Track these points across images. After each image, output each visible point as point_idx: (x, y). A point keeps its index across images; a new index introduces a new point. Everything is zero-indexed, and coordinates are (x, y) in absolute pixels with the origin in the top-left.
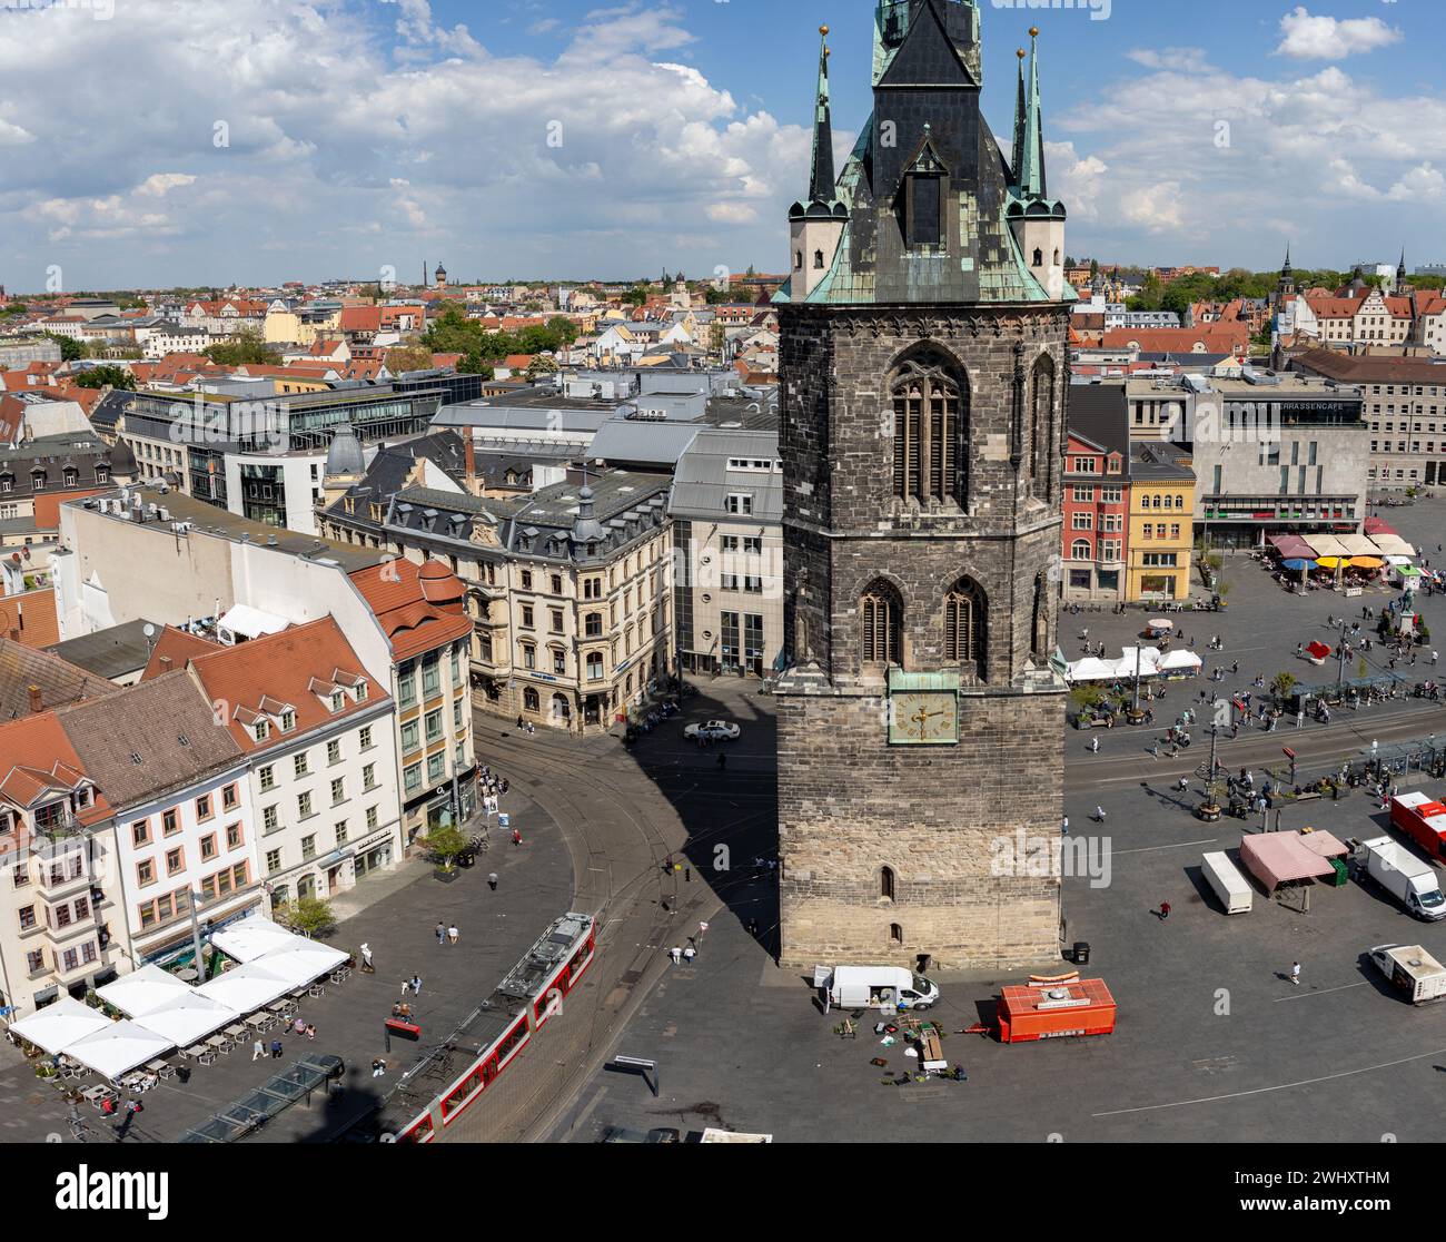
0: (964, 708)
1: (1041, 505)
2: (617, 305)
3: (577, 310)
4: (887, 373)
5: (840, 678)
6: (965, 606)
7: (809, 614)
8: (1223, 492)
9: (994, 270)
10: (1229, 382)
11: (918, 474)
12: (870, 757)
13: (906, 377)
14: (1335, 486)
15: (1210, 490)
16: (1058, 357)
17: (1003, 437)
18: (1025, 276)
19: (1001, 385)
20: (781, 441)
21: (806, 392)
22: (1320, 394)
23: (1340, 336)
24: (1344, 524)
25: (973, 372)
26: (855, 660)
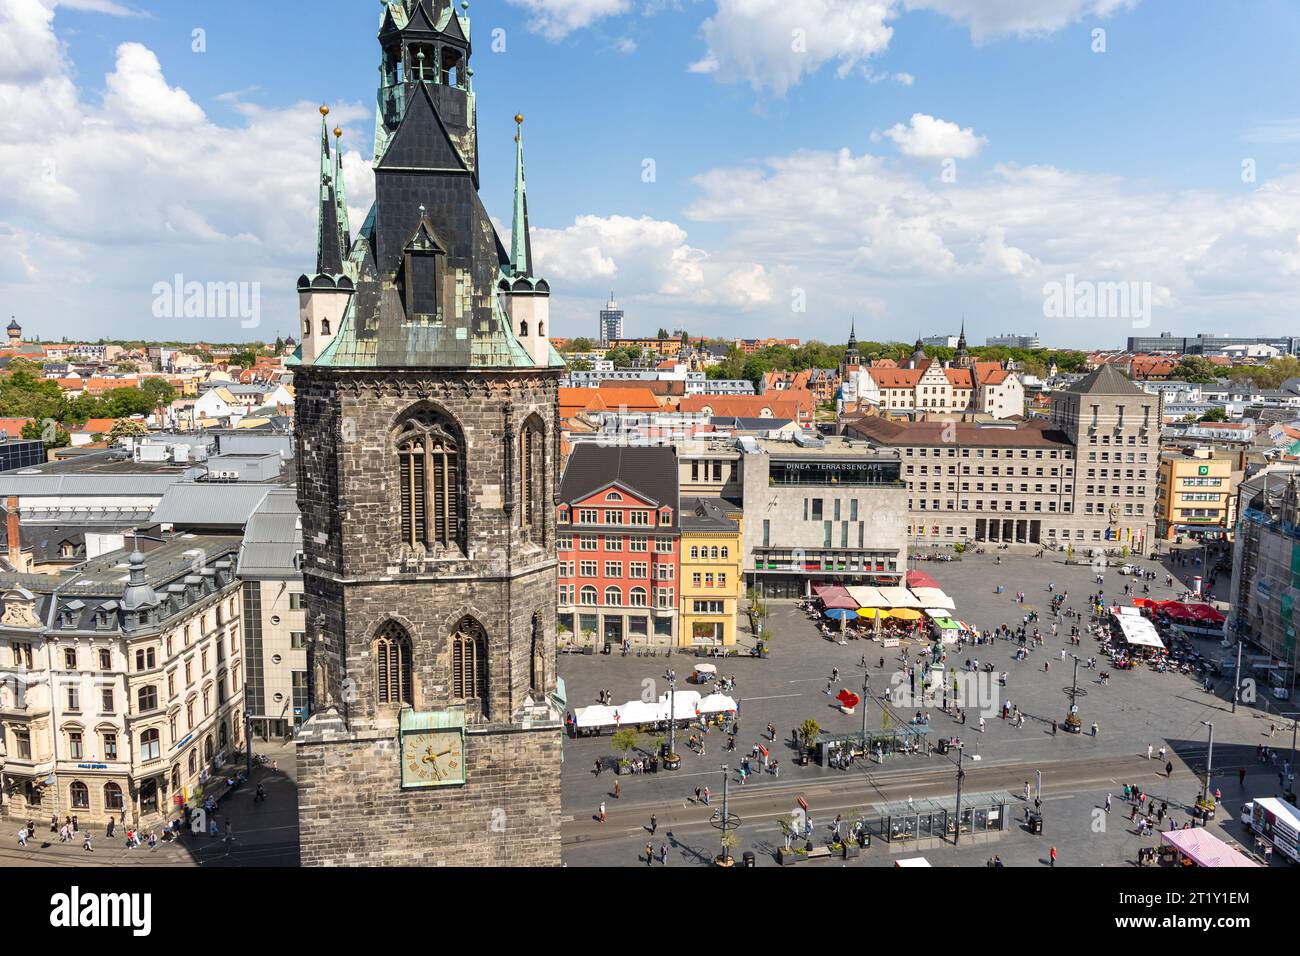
0: (469, 746)
1: (537, 549)
2: (224, 366)
3: (179, 371)
4: (391, 430)
5: (356, 722)
6: (469, 645)
7: (328, 659)
8: (771, 544)
9: (485, 339)
10: (781, 444)
11: (423, 522)
12: (386, 804)
13: (409, 433)
14: (876, 540)
15: (760, 543)
16: (548, 417)
17: (496, 487)
18: (513, 344)
19: (493, 441)
20: (299, 495)
21: (319, 448)
22: (861, 456)
23: (903, 404)
24: (887, 577)
25: (468, 429)
26: (369, 703)
